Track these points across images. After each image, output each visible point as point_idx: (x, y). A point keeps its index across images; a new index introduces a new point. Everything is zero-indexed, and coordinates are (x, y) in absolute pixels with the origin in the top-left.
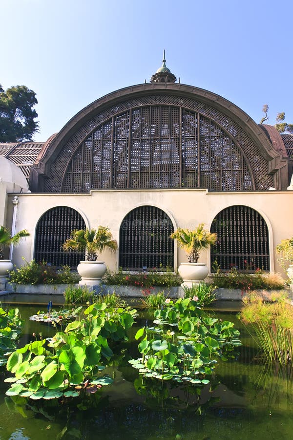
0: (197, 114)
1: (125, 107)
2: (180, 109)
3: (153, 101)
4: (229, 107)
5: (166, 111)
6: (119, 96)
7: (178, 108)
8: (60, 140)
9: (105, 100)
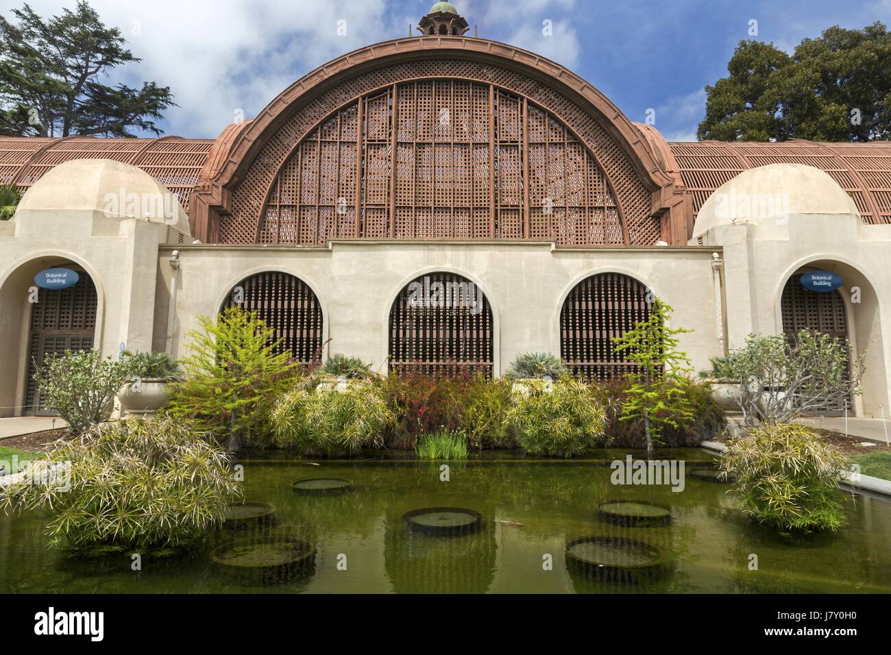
0: (522, 100)
1: (384, 80)
2: (491, 88)
3: (438, 70)
4: (582, 90)
5: (463, 90)
6: (373, 58)
7: (488, 86)
8: (254, 139)
9: (345, 64)
